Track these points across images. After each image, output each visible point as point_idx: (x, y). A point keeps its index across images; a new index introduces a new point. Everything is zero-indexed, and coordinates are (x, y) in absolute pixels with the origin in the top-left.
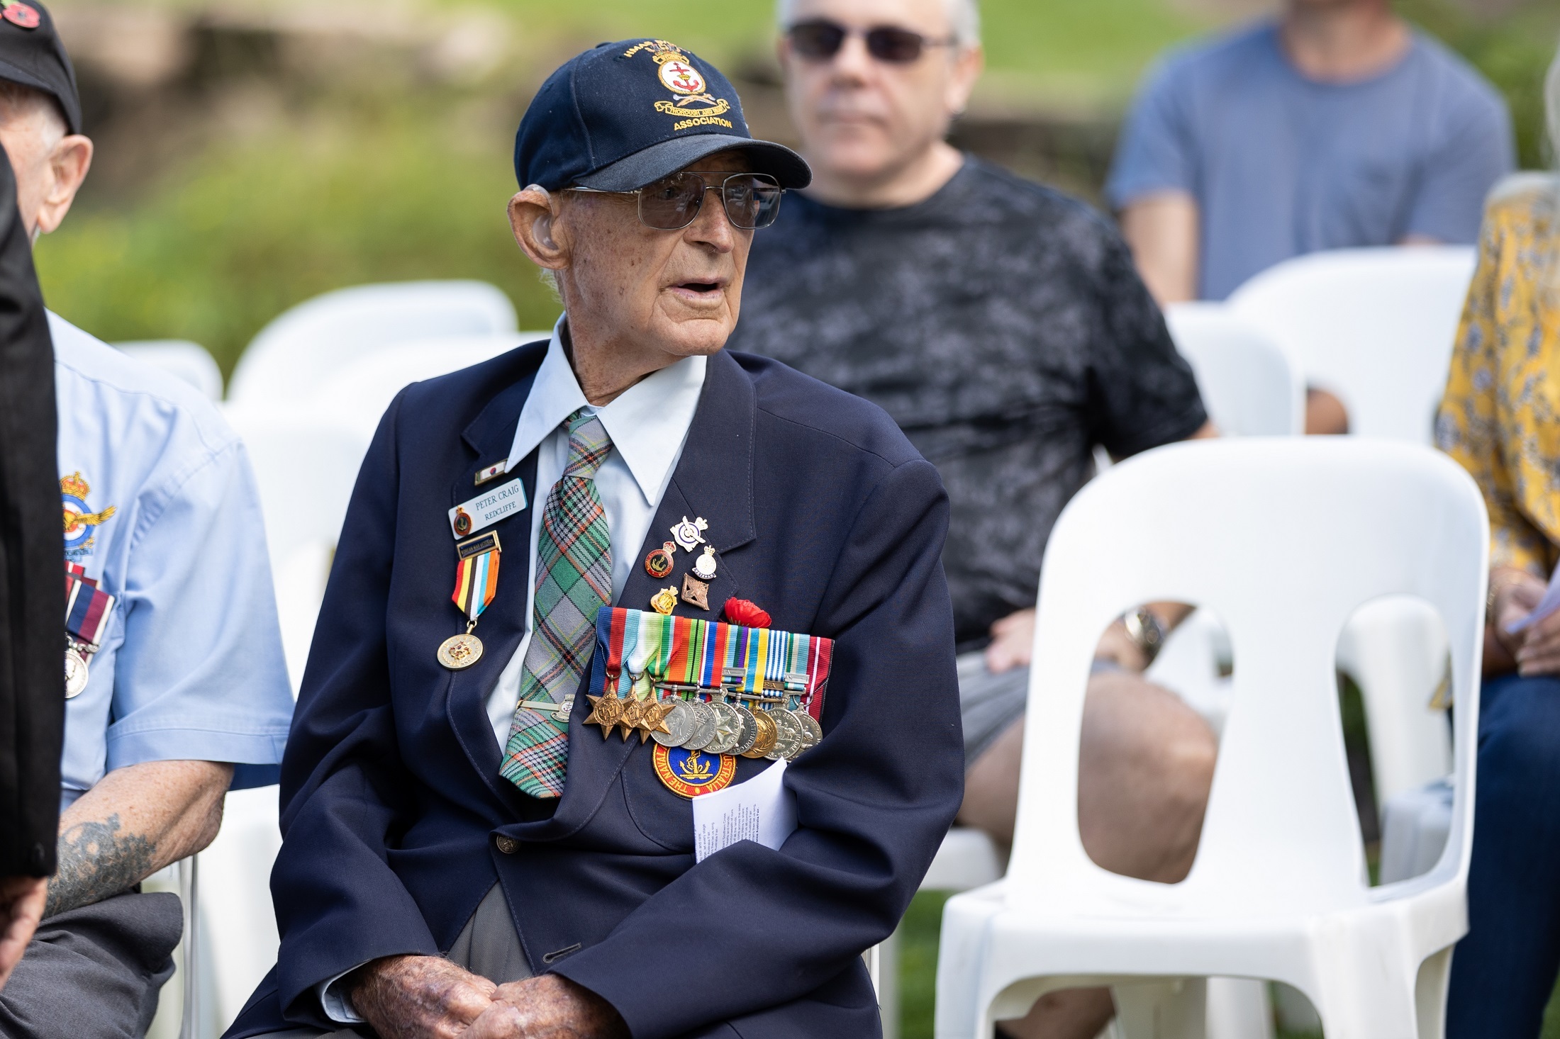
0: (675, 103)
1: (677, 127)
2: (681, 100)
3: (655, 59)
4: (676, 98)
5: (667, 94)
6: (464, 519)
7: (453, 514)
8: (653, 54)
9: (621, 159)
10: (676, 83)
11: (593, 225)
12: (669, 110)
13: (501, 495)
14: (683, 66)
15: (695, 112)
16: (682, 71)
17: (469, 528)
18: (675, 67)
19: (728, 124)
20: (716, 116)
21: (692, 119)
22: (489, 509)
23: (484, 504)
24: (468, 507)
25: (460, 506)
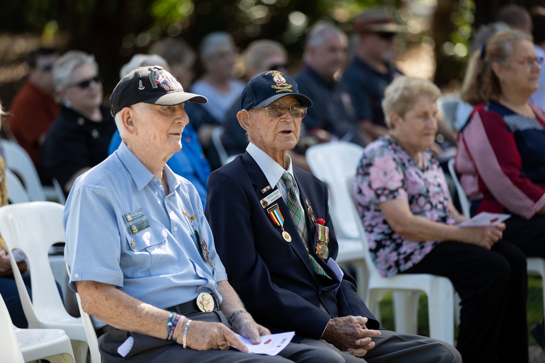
0: (277, 86)
1: (277, 92)
2: (278, 85)
3: (273, 75)
4: (277, 84)
5: (275, 83)
6: (265, 203)
7: (261, 202)
8: (272, 74)
9: (263, 101)
10: (277, 81)
11: (257, 118)
12: (275, 87)
13: (274, 194)
14: (280, 77)
15: (282, 88)
16: (279, 78)
17: (267, 204)
18: (278, 77)
19: (291, 91)
20: (288, 89)
21: (281, 89)
22: (271, 198)
23: (270, 197)
24: (265, 199)
25: (263, 199)
